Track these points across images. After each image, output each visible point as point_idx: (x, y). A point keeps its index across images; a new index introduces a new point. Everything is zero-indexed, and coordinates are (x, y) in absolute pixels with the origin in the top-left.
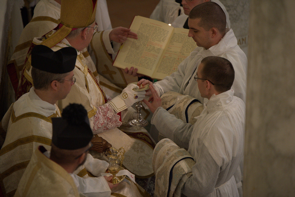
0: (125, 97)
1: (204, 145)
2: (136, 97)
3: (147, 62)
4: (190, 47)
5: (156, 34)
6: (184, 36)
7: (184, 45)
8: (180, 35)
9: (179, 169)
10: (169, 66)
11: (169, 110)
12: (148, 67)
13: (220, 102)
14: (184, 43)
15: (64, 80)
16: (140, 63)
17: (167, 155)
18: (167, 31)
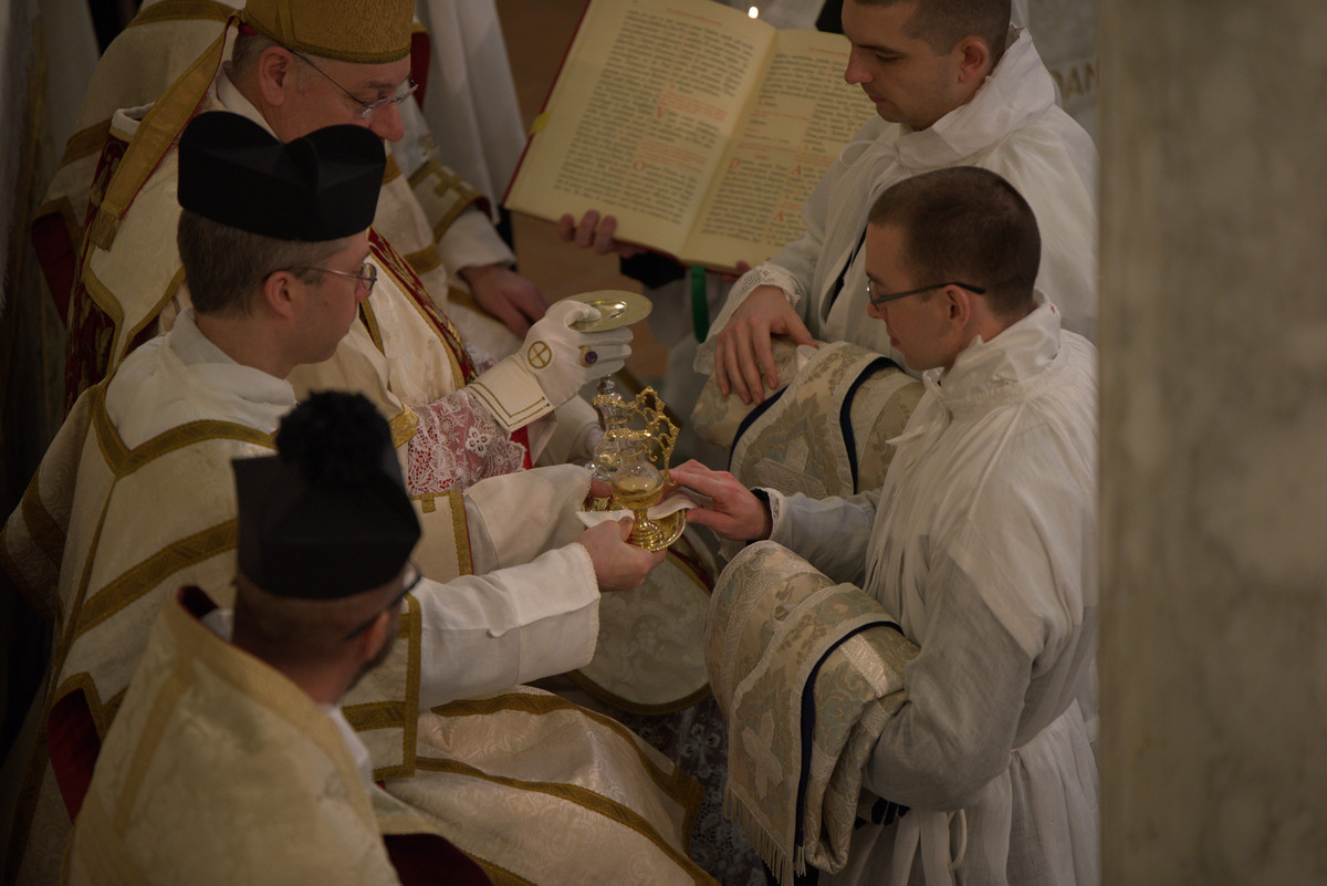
0: (538, 362)
1: (953, 567)
2: (590, 358)
3: (660, 190)
4: (847, 116)
5: (697, 61)
6: (820, 64)
7: (823, 106)
8: (807, 62)
9: (846, 680)
10: (759, 203)
11: (766, 413)
12: (664, 211)
13: (1010, 368)
14: (822, 99)
15: (324, 271)
16: (627, 194)
17: (778, 619)
18: (744, 45)
